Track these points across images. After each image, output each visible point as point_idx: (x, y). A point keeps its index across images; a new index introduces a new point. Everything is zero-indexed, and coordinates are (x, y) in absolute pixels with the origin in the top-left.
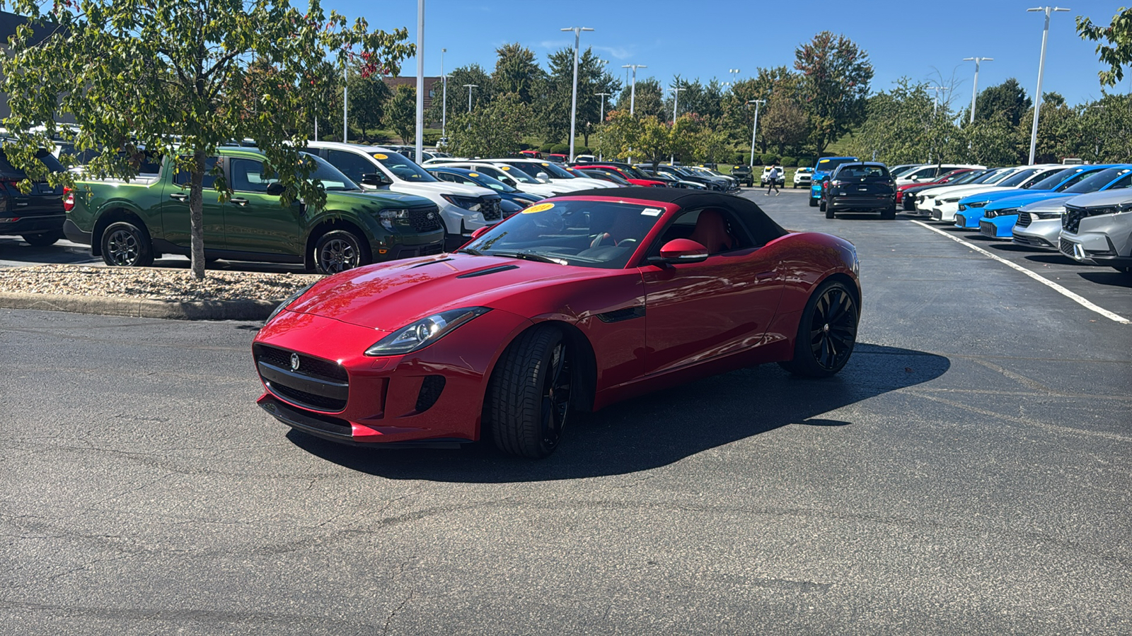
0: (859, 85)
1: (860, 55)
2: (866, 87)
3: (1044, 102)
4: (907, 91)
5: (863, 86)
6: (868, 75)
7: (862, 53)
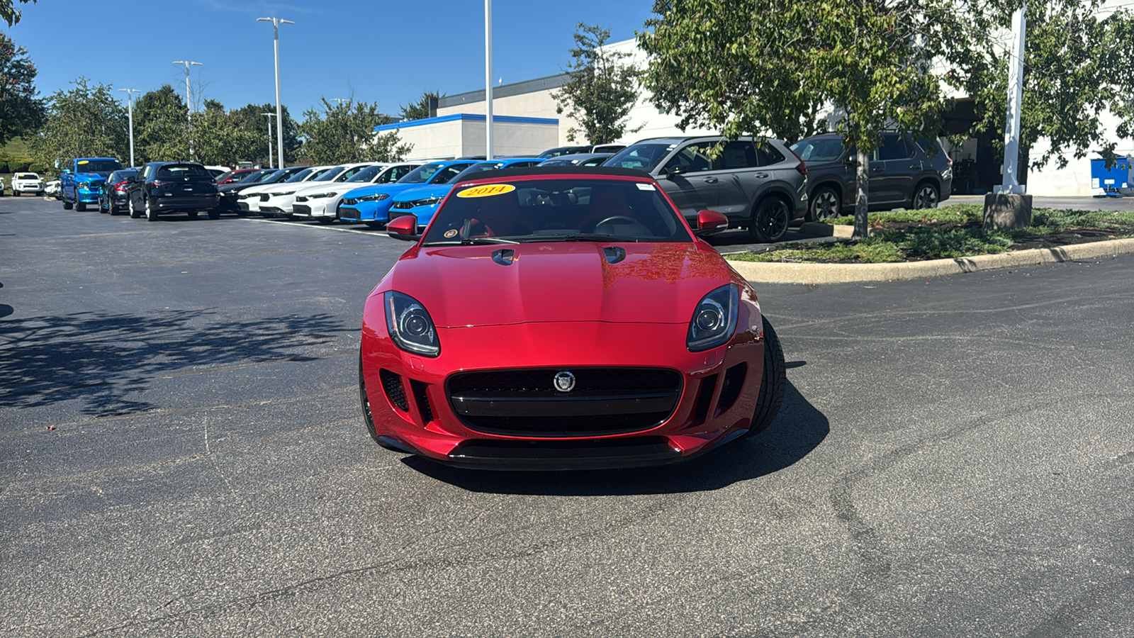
0: (22, 84)
1: (19, 51)
2: (30, 86)
3: (206, 108)
4: (87, 92)
5: (27, 85)
6: (32, 74)
7: (20, 49)
